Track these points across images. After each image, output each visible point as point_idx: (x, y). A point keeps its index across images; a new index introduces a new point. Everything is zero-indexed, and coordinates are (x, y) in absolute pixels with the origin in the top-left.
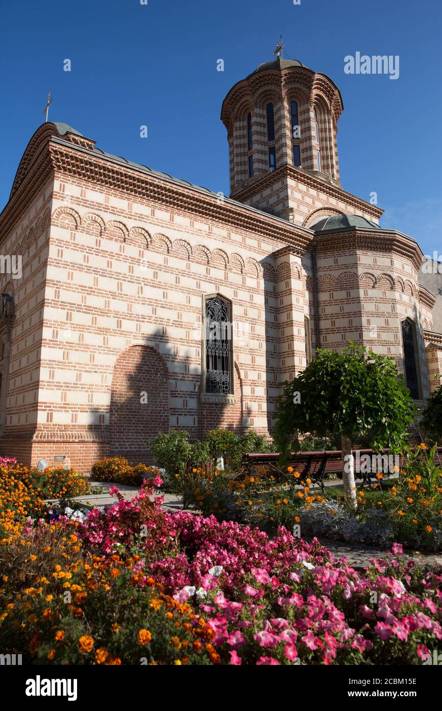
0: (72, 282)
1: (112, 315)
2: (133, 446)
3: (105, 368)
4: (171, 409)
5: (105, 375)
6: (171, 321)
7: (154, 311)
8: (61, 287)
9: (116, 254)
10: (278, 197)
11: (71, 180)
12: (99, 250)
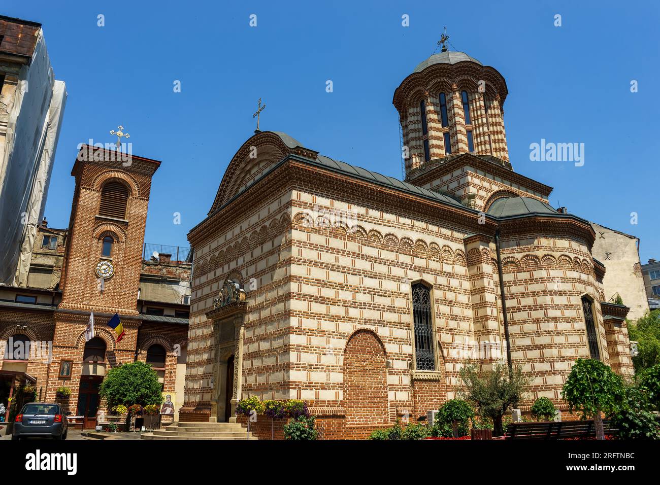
0: (310, 277)
1: (341, 304)
2: (361, 419)
3: (338, 350)
4: (389, 385)
5: (338, 356)
6: (386, 307)
7: (373, 299)
8: (302, 282)
9: (341, 250)
10: (459, 183)
11: (305, 188)
12: (328, 247)
